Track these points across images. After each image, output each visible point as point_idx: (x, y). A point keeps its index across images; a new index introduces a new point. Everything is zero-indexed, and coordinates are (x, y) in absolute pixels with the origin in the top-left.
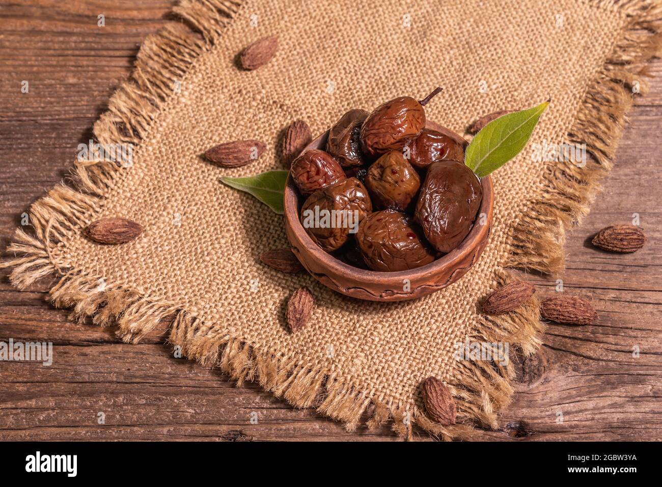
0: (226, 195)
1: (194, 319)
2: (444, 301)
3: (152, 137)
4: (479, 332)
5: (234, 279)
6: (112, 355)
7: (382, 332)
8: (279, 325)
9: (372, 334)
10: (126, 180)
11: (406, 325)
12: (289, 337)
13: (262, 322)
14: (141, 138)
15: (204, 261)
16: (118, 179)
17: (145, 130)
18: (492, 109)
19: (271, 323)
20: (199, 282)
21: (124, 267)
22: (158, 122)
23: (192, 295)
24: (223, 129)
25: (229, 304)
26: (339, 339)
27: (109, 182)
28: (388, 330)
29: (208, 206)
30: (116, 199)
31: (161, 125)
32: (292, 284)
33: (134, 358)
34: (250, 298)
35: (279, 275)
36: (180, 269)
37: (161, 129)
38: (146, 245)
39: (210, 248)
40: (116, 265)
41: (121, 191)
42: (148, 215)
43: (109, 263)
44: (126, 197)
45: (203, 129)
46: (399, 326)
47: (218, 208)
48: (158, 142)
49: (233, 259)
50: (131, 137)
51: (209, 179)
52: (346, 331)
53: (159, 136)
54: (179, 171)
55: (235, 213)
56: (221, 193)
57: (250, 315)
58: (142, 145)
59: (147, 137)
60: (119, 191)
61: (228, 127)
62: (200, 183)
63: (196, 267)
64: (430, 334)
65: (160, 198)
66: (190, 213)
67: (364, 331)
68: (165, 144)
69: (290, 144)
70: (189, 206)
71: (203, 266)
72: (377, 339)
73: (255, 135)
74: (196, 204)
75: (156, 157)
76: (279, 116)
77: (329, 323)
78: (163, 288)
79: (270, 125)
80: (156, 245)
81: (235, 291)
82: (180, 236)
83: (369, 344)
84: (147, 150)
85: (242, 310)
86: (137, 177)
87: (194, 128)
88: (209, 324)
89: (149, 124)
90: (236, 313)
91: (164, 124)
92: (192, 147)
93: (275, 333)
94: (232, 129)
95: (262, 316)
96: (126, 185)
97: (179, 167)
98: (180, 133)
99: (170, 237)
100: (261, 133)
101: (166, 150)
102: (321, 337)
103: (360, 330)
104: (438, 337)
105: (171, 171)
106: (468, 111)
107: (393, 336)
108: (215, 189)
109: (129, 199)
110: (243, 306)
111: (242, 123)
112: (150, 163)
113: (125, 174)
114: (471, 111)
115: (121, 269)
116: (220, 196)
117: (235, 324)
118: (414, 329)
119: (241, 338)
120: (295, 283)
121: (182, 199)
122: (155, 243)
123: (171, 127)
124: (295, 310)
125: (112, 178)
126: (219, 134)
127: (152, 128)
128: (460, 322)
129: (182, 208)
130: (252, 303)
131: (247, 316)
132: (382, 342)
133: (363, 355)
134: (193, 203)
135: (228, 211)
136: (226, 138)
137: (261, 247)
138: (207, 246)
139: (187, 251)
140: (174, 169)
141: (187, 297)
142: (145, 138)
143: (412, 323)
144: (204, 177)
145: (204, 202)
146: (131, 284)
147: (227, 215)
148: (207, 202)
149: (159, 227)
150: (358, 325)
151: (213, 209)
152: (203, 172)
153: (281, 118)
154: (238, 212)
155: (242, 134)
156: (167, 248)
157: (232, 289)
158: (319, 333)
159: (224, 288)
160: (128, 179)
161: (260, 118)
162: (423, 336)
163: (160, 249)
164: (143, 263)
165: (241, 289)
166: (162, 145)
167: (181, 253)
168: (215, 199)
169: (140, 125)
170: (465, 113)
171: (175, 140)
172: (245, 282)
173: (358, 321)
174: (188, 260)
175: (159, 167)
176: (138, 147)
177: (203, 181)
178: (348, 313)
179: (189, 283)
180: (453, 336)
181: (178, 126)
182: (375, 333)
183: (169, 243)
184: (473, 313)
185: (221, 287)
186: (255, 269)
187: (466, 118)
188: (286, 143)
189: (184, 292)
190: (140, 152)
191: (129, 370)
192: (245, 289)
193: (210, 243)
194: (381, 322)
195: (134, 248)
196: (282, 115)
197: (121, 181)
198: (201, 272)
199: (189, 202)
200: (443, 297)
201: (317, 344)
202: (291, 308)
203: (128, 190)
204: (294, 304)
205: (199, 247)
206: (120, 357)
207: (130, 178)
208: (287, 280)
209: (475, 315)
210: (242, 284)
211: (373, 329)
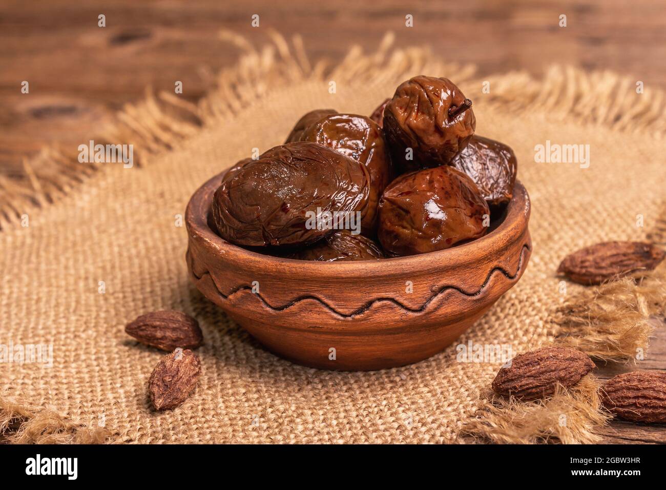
2: (426, 389)
7: (310, 419)
8: (135, 407)
9: (291, 421)
11: (354, 414)
12: (148, 420)
13: (108, 404)
19: (123, 405)
28: (322, 418)
34: (97, 379)
46: (342, 415)
64: (396, 425)
72: (300, 428)
77: (221, 405)
83: (285, 433)
89: (18, 216)
93: (126, 415)
95: (111, 397)
102: (203, 420)
103: (273, 417)
118: (367, 419)
128: (450, 409)
132: (308, 433)
143: (365, 413)
150: (270, 411)
154: (111, 297)
158: (200, 414)
162: (382, 427)
178: (256, 396)
182: (298, 421)
184: (474, 399)
192: (92, 371)
200: (426, 386)
201: (195, 427)
202: (158, 368)
209: (477, 401)
211: (295, 415)
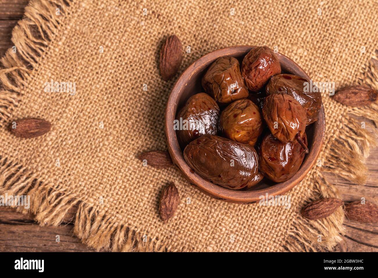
0: (114, 95)
1: (91, 209)
3: (59, 39)
4: (297, 229)
5: (120, 172)
6: (33, 234)
7: (227, 223)
8: (154, 213)
9: (220, 225)
10: (37, 80)
11: (245, 217)
12: (161, 224)
13: (142, 210)
14: (50, 40)
15: (97, 156)
16: (31, 79)
17: (53, 33)
18: (319, 24)
19: (149, 211)
20: (94, 174)
21: (38, 160)
22: (64, 25)
23: (89, 187)
24: (114, 34)
25: (117, 194)
26: (197, 228)
27: (24, 82)
28: (232, 221)
29: (100, 105)
30: (30, 95)
31: (66, 29)
32: (163, 176)
33: (49, 237)
34: (132, 188)
35: (153, 168)
36: (80, 162)
37: (66, 32)
38: (54, 138)
39: (101, 144)
40: (33, 157)
41: (34, 89)
42: (55, 111)
43: (27, 154)
44: (37, 93)
45: (99, 33)
46: (240, 218)
47: (108, 106)
48: (63, 44)
49: (119, 154)
50: (42, 39)
51: (101, 80)
52: (202, 220)
53: (64, 38)
54: (78, 72)
55: (120, 111)
56: (110, 92)
57: (132, 203)
58: (50, 46)
59: (55, 39)
60: (32, 88)
61: (118, 33)
62: (95, 83)
63: (92, 162)
64: (262, 226)
65: (64, 96)
66: (86, 110)
67: (215, 221)
68: (68, 46)
69: (165, 59)
70: (86, 104)
71: (97, 160)
72: (224, 229)
73: (139, 41)
74: (91, 103)
75: (62, 58)
76: (157, 25)
78: (68, 180)
79: (150, 32)
80: (61, 139)
81: (121, 182)
82: (79, 131)
83: (218, 234)
84: (54, 51)
85: (127, 200)
86: (46, 77)
87: (91, 32)
88: (103, 213)
89: (56, 27)
90: (122, 202)
91: (69, 27)
92: (90, 51)
93: (151, 219)
94: (120, 34)
95: (142, 204)
96: (37, 83)
97: (79, 68)
98: (81, 37)
99: (72, 132)
100: (143, 40)
101: (69, 51)
103: (212, 221)
104: (268, 229)
105: (73, 71)
106: (301, 25)
107: (235, 226)
108: (106, 89)
109: (40, 95)
110: (127, 196)
111: (128, 29)
112: (56, 64)
113: (36, 75)
114: (303, 25)
115: (36, 161)
116: (110, 96)
117: (122, 212)
118: (250, 220)
119: (126, 225)
120: (165, 175)
121: (80, 97)
122: (61, 136)
123: (74, 30)
124: (166, 208)
125: (27, 79)
126: (111, 39)
127: (59, 31)
128: (284, 217)
129: (80, 106)
130: (134, 193)
131: (131, 204)
132: (227, 232)
133: (214, 242)
134: (89, 102)
135: (115, 109)
136: (116, 43)
137: (140, 142)
138: (99, 142)
139: (85, 146)
140: (75, 70)
141: (85, 189)
142: (53, 40)
143: (249, 215)
144: (98, 77)
145: (97, 101)
146: (44, 176)
147: (114, 113)
148: (99, 100)
149: (63, 122)
150: (210, 217)
151: (103, 107)
152: (97, 73)
153: (158, 27)
154: (122, 111)
155: (128, 39)
156: (70, 142)
157: (118, 180)
158: (183, 222)
159: (113, 180)
160: (39, 79)
161: (142, 26)
162: (257, 228)
163: (64, 143)
164: (53, 157)
165: (126, 180)
166: (66, 47)
167: (80, 147)
168: (105, 98)
169: (49, 28)
170: (298, 26)
171: (76, 43)
172: (128, 174)
173: (211, 212)
174: (86, 155)
175: (63, 66)
176: (48, 48)
177: (97, 82)
179: (87, 175)
180: (278, 230)
181: (79, 31)
182: (223, 224)
183: (71, 137)
184: (293, 211)
185: (111, 179)
186: (135, 163)
187: (300, 30)
188: (162, 58)
189: (83, 184)
190: (49, 53)
191: (45, 245)
192: (128, 180)
193: (101, 140)
194: (227, 213)
195: (45, 140)
196: (159, 24)
197: (33, 81)
198: (96, 166)
199: (85, 100)
201: (182, 231)
202: (163, 207)
203: (38, 87)
204: (165, 204)
205: (93, 143)
206: (38, 236)
207: (41, 78)
208: (159, 173)
209: (295, 213)
210: (126, 176)
211: (221, 220)
